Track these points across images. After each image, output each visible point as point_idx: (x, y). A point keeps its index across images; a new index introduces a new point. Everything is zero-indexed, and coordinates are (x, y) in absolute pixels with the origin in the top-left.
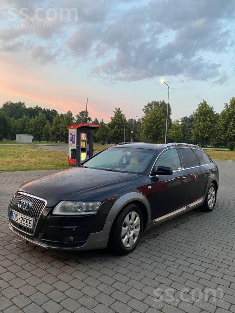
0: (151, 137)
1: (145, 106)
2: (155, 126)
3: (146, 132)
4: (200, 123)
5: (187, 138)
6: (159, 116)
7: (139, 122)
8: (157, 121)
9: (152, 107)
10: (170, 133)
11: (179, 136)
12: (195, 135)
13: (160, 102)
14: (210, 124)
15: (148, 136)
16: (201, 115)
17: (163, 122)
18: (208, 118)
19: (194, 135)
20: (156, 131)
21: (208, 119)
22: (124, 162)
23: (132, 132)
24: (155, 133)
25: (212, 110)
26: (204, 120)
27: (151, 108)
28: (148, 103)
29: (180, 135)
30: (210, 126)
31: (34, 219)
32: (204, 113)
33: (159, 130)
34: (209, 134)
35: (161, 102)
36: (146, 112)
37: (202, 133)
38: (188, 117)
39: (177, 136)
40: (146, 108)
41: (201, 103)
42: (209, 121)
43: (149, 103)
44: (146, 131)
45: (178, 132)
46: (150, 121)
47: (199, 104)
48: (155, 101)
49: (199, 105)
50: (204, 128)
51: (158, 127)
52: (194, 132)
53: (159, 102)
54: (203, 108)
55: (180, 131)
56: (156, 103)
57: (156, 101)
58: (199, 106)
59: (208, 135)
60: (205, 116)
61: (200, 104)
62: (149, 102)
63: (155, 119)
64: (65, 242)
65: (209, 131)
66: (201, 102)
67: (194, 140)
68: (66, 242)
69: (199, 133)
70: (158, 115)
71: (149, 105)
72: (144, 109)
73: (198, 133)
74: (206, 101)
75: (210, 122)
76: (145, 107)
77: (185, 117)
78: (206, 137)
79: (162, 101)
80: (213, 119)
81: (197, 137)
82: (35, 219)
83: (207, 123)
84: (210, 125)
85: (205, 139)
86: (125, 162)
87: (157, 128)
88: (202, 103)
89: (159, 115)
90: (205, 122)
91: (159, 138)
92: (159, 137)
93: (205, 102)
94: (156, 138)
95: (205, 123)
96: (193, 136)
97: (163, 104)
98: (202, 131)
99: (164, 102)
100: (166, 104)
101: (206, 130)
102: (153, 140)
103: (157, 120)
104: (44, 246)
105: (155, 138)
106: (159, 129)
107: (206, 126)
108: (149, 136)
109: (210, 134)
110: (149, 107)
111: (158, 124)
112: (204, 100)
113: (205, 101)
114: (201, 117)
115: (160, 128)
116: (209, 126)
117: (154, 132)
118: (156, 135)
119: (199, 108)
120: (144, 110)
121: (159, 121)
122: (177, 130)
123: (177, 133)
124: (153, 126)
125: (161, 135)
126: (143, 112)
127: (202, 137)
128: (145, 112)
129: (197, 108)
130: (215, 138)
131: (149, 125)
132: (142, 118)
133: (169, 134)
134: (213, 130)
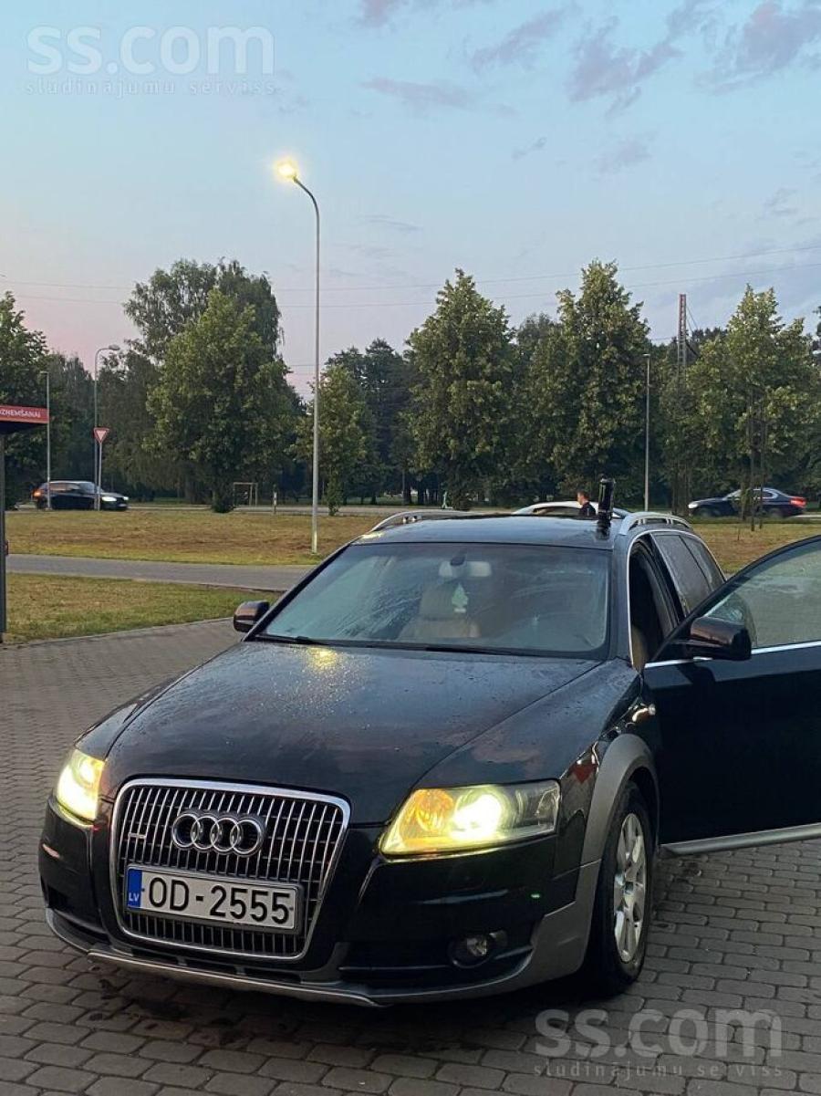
0: (202, 457)
1: (138, 285)
2: (225, 402)
3: (177, 433)
4: (453, 389)
5: (369, 462)
6: (244, 349)
7: (110, 372)
8: (231, 375)
9: (180, 298)
10: (302, 437)
11: (348, 453)
12: (428, 448)
13: (219, 270)
14: (498, 394)
15: (187, 453)
16: (454, 346)
17: (264, 381)
18: (488, 361)
19: (422, 445)
20: (229, 427)
21: (484, 367)
22: (457, 610)
23: (101, 434)
24: (226, 438)
25: (499, 323)
26: (470, 373)
27: (175, 301)
28: (153, 274)
29: (354, 447)
30: (499, 404)
31: (300, 887)
32: (464, 336)
33: (246, 423)
34: (495, 439)
35: (223, 268)
36: (148, 318)
37: (460, 439)
38: (363, 353)
39: (338, 454)
40: (145, 297)
41: (449, 287)
42: (491, 380)
43: (159, 273)
44: (177, 425)
45: (342, 434)
46: (192, 372)
47: (439, 293)
48: (195, 265)
49: (441, 297)
50: (469, 413)
51: (239, 409)
52: (423, 433)
53: (214, 272)
54: (458, 314)
55: (354, 424)
56: (201, 274)
57: (199, 266)
58: (438, 301)
59: (488, 448)
60: (472, 353)
61: (444, 290)
62: (162, 268)
63: (220, 364)
64: (455, 963)
65: (490, 427)
66: (448, 282)
67: (423, 472)
68: (459, 960)
69: (446, 436)
70: (231, 344)
71: (162, 282)
72: (132, 302)
73: (443, 435)
74: (470, 278)
75: (499, 383)
76: (140, 291)
77: (346, 351)
78: (484, 455)
79: (227, 263)
80: (509, 370)
81: (436, 459)
82: (305, 885)
83: (480, 387)
84: (496, 397)
85: (475, 464)
86: (465, 607)
87: (233, 412)
88: (454, 285)
89: (239, 341)
90: (475, 383)
91: (247, 466)
92: (246, 461)
93: (466, 283)
94: (233, 465)
95: (472, 386)
96: (421, 451)
97: (234, 281)
98: (461, 424)
99: (239, 272)
100: (248, 280)
101: (477, 420)
102: (217, 474)
103: (234, 372)
104: (359, 996)
105: (226, 466)
106: (244, 416)
107: (480, 400)
108: (194, 456)
109: (498, 444)
110: (160, 295)
111: (241, 389)
112: (462, 274)
113: (466, 276)
114: (454, 357)
115: (247, 410)
116: (494, 404)
117: (222, 434)
118: (231, 450)
119: (442, 311)
120: (132, 308)
121: (245, 375)
122: (336, 421)
123: (341, 438)
124: (213, 400)
125: (259, 450)
126: (129, 321)
127: (462, 456)
128: (140, 323)
129: (433, 309)
130: (520, 460)
131: (189, 396)
132: (125, 353)
133: (298, 441)
134: (512, 421)
